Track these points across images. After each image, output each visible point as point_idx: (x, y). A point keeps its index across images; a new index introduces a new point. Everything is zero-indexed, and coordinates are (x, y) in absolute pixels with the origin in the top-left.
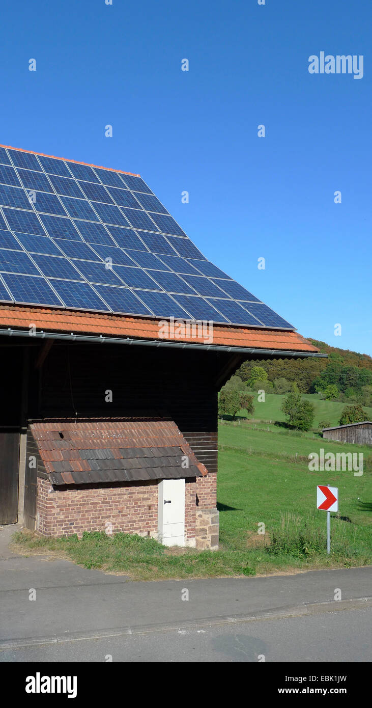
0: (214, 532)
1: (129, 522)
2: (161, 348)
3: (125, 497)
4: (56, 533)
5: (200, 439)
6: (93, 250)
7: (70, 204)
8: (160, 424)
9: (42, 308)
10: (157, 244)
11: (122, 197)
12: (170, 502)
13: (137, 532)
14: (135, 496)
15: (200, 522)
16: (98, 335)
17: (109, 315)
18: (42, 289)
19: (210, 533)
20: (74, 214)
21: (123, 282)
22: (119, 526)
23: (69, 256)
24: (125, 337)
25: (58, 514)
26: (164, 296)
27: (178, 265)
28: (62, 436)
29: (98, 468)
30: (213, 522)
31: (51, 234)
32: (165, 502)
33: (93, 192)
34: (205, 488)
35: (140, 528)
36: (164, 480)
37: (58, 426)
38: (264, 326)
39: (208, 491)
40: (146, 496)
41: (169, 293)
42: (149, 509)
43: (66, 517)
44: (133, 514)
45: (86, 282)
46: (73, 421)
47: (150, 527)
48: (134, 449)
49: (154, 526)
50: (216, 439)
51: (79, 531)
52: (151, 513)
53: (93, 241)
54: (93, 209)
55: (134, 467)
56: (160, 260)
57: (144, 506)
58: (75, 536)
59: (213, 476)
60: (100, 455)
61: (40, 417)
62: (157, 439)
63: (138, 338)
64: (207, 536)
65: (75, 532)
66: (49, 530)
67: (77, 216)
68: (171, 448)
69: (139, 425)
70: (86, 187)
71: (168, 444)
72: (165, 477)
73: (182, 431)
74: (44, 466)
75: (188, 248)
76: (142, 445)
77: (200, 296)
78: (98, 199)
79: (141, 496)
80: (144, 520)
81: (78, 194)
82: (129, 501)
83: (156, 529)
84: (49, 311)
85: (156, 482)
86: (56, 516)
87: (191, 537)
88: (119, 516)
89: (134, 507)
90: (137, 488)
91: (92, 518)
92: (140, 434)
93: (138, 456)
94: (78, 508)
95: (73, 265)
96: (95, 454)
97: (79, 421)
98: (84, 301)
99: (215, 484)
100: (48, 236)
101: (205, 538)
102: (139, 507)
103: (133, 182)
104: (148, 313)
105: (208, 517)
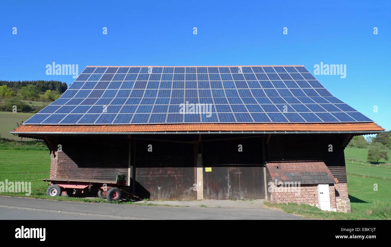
0: (348, 208)
1: (306, 200)
2: (309, 134)
3: (304, 190)
4: (278, 202)
5: (337, 169)
6: (284, 100)
7: (275, 83)
8: (318, 163)
9: (264, 123)
10: (311, 93)
11: (295, 76)
12: (323, 193)
13: (310, 204)
14: (308, 190)
15: (341, 204)
16: (284, 131)
17: (289, 123)
18: (264, 117)
19: (346, 208)
20: (277, 87)
21: (295, 111)
22: (302, 201)
23: (275, 103)
24: (295, 131)
25: (278, 195)
26: (312, 114)
27: (320, 100)
28: (278, 168)
29: (292, 179)
30: (347, 204)
31: (268, 96)
32: (321, 193)
33: (284, 77)
34: (342, 189)
35: (311, 203)
36: (319, 185)
37: (276, 164)
38: (357, 122)
39: (343, 191)
40: (313, 190)
41: (314, 113)
42: (315, 196)
43: (281, 197)
44: (308, 197)
45: (280, 112)
46: (282, 162)
47: (316, 202)
48: (306, 173)
49: (317, 202)
50: (345, 169)
51: (286, 202)
52: (315, 197)
53: (284, 96)
54: (284, 83)
55: (306, 179)
56: (312, 99)
57: (312, 194)
58: (285, 204)
59: (345, 185)
60: (293, 174)
61: (270, 161)
62: (316, 169)
63: (300, 131)
64: (345, 210)
65: (285, 202)
66: (275, 201)
67: (278, 87)
68: (322, 172)
69: (308, 163)
70: (281, 75)
71: (320, 171)
72: (319, 183)
73: (327, 166)
74: (271, 178)
75: (325, 93)
76: (310, 171)
77: (328, 112)
78: (286, 79)
79: (310, 190)
80: (312, 200)
81: (278, 78)
82: (306, 192)
83: (318, 204)
84: (267, 124)
85: (316, 185)
86: (277, 196)
87: (334, 208)
88: (302, 197)
89: (308, 194)
90: (309, 187)
91: (291, 198)
92: (309, 167)
93: (308, 175)
94: (285, 194)
95: (276, 106)
96: (291, 174)
97: (284, 162)
98: (279, 120)
99: (346, 188)
100: (267, 97)
101: (344, 210)
102: (310, 194)
103: (300, 69)
104: (305, 121)
105: (345, 202)
